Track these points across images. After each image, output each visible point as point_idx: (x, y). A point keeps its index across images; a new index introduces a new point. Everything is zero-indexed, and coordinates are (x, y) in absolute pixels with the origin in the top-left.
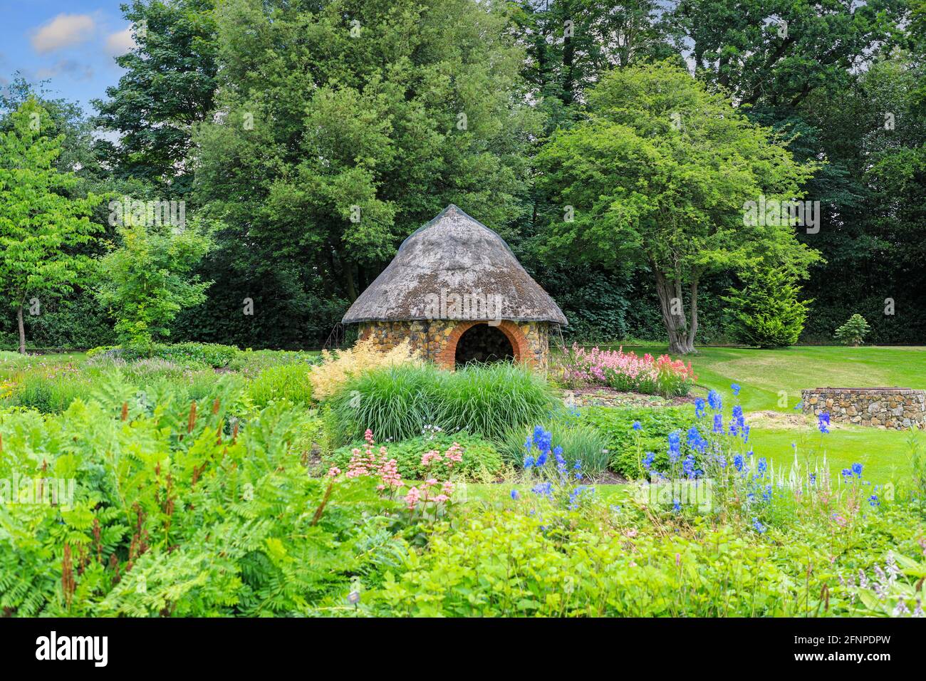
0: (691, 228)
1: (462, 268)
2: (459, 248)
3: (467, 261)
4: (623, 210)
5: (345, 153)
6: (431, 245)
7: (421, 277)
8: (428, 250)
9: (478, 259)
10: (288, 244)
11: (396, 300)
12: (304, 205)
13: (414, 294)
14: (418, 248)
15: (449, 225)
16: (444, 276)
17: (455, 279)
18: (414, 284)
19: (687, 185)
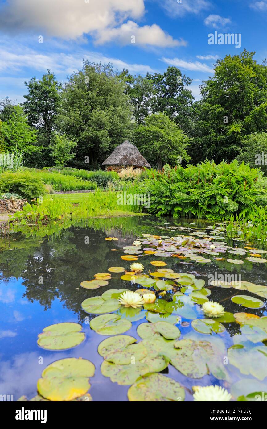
0: (170, 150)
1: (132, 154)
2: (131, 150)
3: (133, 153)
4: (157, 145)
5: (100, 126)
6: (125, 149)
7: (124, 156)
8: (124, 150)
9: (135, 152)
10: (84, 147)
11: (119, 160)
12: (91, 137)
13: (123, 159)
14: (121, 149)
15: (127, 144)
16: (129, 156)
17: (131, 157)
18: (122, 157)
19: (169, 141)
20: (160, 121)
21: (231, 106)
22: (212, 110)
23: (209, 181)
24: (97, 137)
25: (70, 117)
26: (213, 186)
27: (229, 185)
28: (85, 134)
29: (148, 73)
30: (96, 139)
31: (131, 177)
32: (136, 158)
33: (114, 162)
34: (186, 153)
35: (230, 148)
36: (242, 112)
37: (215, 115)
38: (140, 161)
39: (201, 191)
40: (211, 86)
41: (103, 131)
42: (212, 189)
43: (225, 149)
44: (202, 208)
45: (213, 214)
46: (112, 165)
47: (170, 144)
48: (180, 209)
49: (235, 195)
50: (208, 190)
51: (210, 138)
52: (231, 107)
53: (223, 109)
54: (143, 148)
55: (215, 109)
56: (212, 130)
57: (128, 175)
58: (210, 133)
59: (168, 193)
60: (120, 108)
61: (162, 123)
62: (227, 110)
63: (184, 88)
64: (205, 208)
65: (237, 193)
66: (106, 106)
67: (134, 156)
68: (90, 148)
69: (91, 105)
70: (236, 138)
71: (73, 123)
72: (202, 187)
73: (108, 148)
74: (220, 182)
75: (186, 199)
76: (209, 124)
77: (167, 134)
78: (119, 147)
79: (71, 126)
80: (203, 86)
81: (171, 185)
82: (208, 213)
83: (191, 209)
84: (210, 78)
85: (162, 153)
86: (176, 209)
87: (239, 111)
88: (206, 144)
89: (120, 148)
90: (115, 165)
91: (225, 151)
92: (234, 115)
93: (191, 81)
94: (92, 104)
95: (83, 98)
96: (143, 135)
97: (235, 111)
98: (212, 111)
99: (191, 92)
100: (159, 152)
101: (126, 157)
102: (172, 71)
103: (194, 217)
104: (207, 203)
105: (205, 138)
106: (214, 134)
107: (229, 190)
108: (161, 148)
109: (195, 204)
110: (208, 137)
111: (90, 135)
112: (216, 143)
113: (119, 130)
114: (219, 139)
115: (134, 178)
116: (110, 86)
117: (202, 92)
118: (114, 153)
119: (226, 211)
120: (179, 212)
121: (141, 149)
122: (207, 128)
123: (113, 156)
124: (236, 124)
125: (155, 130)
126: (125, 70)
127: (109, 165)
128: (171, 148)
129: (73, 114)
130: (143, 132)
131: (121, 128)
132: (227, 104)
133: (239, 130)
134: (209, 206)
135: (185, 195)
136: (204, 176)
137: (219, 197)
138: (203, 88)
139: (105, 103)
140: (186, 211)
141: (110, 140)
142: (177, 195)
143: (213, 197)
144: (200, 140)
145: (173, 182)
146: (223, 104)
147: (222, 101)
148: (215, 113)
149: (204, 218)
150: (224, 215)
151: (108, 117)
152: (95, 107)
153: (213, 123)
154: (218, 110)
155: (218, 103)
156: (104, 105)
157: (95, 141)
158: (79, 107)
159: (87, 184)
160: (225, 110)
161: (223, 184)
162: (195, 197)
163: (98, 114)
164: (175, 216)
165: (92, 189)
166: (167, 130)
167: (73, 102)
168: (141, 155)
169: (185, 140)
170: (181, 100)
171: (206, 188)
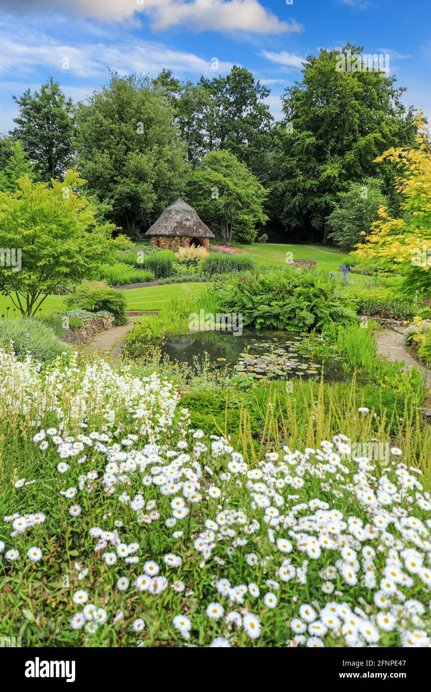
0: (238, 208)
1: (189, 220)
2: (186, 213)
3: (189, 217)
5: (141, 177)
6: (178, 212)
7: (177, 222)
9: (192, 216)
11: (171, 229)
12: (128, 193)
13: (176, 227)
14: (173, 212)
15: (180, 205)
16: (184, 222)
17: (188, 223)
18: (175, 224)
19: (238, 194)
20: (224, 164)
21: (326, 132)
22: (298, 139)
23: (290, 293)
24: (136, 193)
25: (95, 163)
26: (293, 299)
27: (307, 297)
28: (119, 188)
29: (202, 77)
30: (135, 196)
31: (192, 259)
32: (194, 225)
33: (163, 232)
34: (261, 211)
35: (323, 199)
36: (341, 144)
37: (303, 148)
38: (200, 230)
39: (281, 303)
40: (298, 100)
41: (146, 185)
42: (292, 302)
43: (317, 200)
44: (282, 320)
45: (292, 325)
46: (162, 236)
47: (240, 199)
48: (262, 321)
49: (313, 307)
50: (289, 304)
51: (296, 183)
52: (327, 135)
53: (314, 138)
54: (200, 205)
55: (303, 140)
56: (298, 171)
57: (189, 257)
58: (296, 176)
59: (250, 305)
60: (167, 147)
61: (227, 167)
62: (321, 139)
63: (258, 102)
64: (285, 320)
65: (315, 306)
66: (147, 145)
67: (192, 223)
68: (126, 208)
69: (125, 144)
70: (332, 184)
71: (101, 173)
72: (283, 298)
73: (153, 208)
74: (300, 295)
75: (268, 312)
76: (295, 162)
77: (235, 184)
78: (169, 208)
79: (98, 177)
80: (286, 98)
81: (253, 298)
82: (287, 324)
83: (273, 321)
84: (297, 83)
85: (228, 213)
86: (259, 321)
87: (338, 143)
88: (290, 191)
89: (171, 210)
90: (166, 236)
91: (316, 204)
92: (330, 148)
93: (269, 91)
94: (127, 142)
95: (112, 134)
96: (200, 185)
97: (332, 142)
98: (299, 142)
99: (268, 107)
100: (224, 211)
101: (180, 224)
102: (239, 75)
103: (275, 329)
104: (287, 316)
105: (288, 184)
106: (301, 178)
107: (307, 303)
108: (227, 206)
109: (276, 317)
110: (293, 181)
111: (127, 190)
112: (304, 191)
113: (167, 182)
114: (308, 186)
115: (197, 260)
116: (152, 115)
117: (285, 109)
118: (162, 217)
119: (304, 323)
120: (261, 323)
121: (198, 206)
122: (291, 167)
123: (162, 222)
124: (332, 162)
125: (217, 179)
126: (166, 71)
127: (157, 236)
128: (241, 205)
129: (101, 159)
130: (200, 181)
131: (169, 179)
132: (321, 131)
133: (336, 173)
134: (289, 318)
135: (266, 308)
136: (285, 287)
137: (298, 310)
138: (286, 101)
139: (146, 140)
140: (268, 323)
141: (155, 197)
142: (260, 308)
143: (293, 310)
144: (281, 185)
145: (255, 294)
146: (315, 129)
147: (314, 124)
148: (304, 145)
149: (285, 330)
150: (302, 327)
151: (151, 165)
152: (131, 146)
153: (300, 160)
154: (308, 141)
155: (308, 128)
156: (144, 143)
157: (134, 198)
158: (108, 147)
159: (142, 274)
160: (317, 139)
161: (302, 297)
162: (276, 310)
163: (137, 160)
164: (258, 327)
165: (148, 280)
166: (235, 180)
167: (98, 139)
168: (200, 221)
169: (259, 192)
170: (253, 123)
171: (287, 301)
